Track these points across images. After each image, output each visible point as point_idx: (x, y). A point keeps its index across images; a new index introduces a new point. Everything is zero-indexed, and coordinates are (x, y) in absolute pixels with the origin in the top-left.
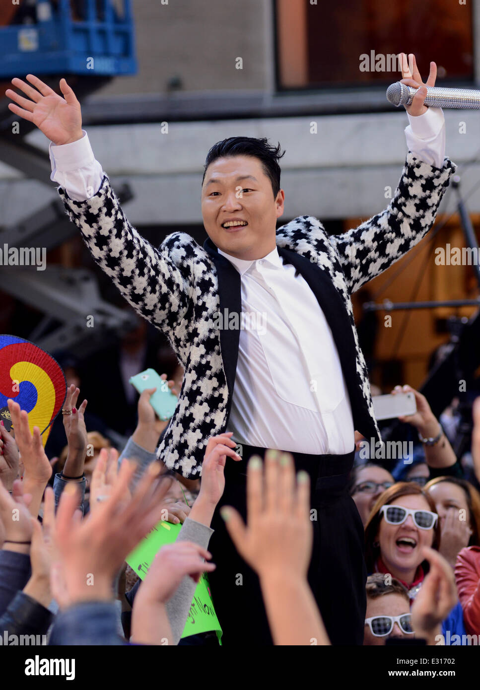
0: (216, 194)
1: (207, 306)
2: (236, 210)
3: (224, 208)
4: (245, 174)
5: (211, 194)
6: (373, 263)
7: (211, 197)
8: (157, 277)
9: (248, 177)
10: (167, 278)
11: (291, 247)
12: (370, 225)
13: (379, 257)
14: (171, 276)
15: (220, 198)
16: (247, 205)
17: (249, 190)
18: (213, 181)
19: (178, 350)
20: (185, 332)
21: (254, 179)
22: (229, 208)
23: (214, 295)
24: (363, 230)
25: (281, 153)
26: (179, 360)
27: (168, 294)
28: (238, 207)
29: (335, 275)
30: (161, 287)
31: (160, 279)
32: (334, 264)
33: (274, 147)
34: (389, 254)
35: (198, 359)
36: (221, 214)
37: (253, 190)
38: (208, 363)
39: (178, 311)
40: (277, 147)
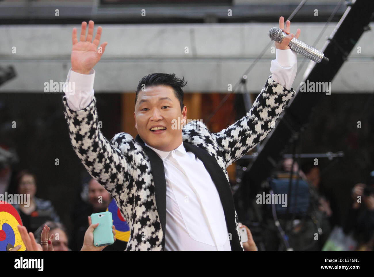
0: (146, 109)
1: (145, 181)
2: (160, 120)
3: (151, 119)
4: (164, 96)
5: (142, 110)
6: (238, 150)
7: (142, 111)
8: (110, 164)
9: (166, 98)
10: (117, 164)
11: (189, 140)
12: (236, 126)
13: (242, 146)
14: (120, 163)
15: (149, 112)
16: (166, 117)
17: (167, 107)
18: (143, 101)
19: (121, 207)
20: (127, 197)
21: (170, 100)
22: (155, 118)
23: (149, 174)
24: (232, 129)
25: (185, 83)
26: (121, 213)
27: (117, 173)
28: (161, 118)
29: (218, 159)
30: (112, 170)
31: (112, 165)
32: (217, 151)
33: (180, 79)
34: (247, 144)
35: (141, 215)
36: (150, 123)
37: (169, 107)
38: (148, 217)
39: (123, 184)
40: (182, 79)
